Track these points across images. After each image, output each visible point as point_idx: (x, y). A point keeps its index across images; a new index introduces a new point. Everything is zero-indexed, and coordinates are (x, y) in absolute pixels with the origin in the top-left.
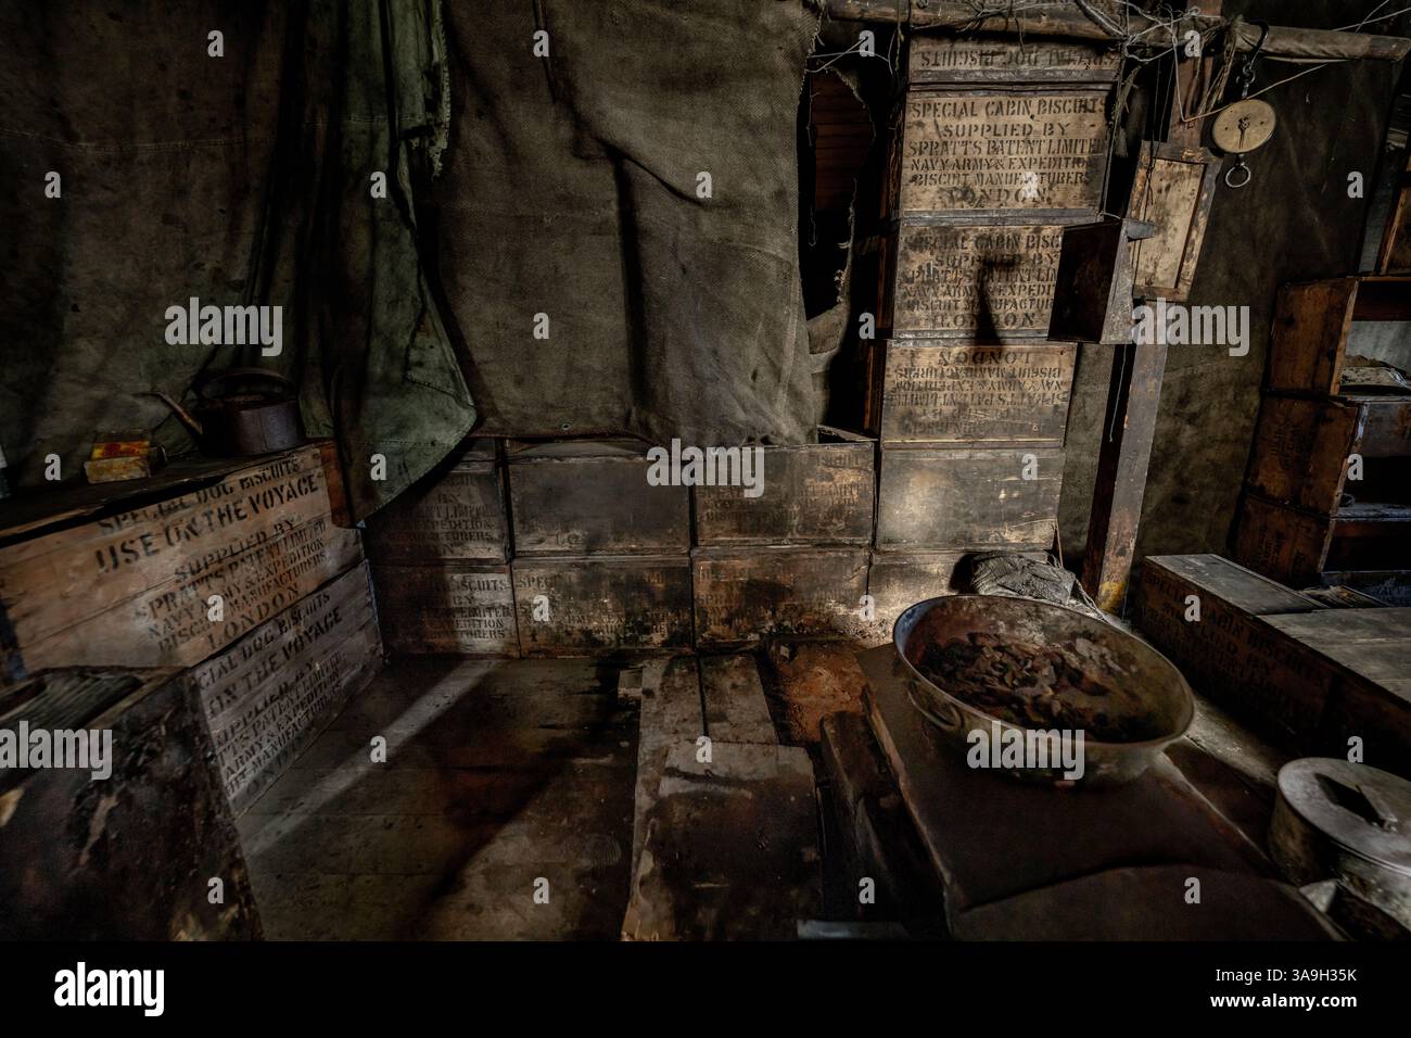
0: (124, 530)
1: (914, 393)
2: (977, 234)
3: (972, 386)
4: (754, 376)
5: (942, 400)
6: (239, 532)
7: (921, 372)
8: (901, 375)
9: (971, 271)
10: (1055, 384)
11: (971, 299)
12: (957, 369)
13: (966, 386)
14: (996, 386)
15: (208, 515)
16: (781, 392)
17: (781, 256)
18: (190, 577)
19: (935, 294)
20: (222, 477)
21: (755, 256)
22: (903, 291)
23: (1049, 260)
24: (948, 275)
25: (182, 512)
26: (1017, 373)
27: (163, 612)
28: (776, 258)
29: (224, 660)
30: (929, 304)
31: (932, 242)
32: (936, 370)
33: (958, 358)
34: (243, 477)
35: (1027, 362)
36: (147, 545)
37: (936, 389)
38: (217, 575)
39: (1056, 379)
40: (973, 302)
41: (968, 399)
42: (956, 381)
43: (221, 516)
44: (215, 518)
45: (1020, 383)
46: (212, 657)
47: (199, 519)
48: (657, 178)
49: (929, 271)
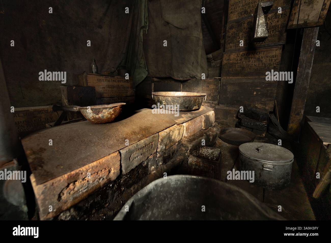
0: (101, 78)
1: (230, 65)
2: (248, 22)
3: (246, 62)
4: (193, 64)
5: (237, 67)
6: (115, 84)
7: (231, 60)
8: (226, 61)
9: (246, 32)
10: (274, 60)
11: (246, 39)
12: (241, 58)
13: (244, 62)
14: (253, 62)
15: (111, 80)
16: (199, 67)
17: (196, 36)
18: (107, 87)
19: (236, 40)
20: (115, 76)
21: (192, 37)
22: (227, 40)
23: (270, 23)
24: (240, 34)
25: (108, 78)
26: (260, 57)
27: (103, 89)
28: (195, 37)
29: (110, 99)
30: (234, 42)
31: (235, 26)
32: (235, 59)
33: (242, 55)
34: (117, 77)
35: (264, 54)
36: (103, 80)
37: (235, 64)
38: (111, 88)
39: (274, 58)
40: (246, 40)
41: (245, 66)
42: (241, 61)
43: (113, 81)
44: (112, 81)
45: (261, 60)
46: (108, 98)
47: (110, 80)
48: (173, 25)
49: (234, 34)
